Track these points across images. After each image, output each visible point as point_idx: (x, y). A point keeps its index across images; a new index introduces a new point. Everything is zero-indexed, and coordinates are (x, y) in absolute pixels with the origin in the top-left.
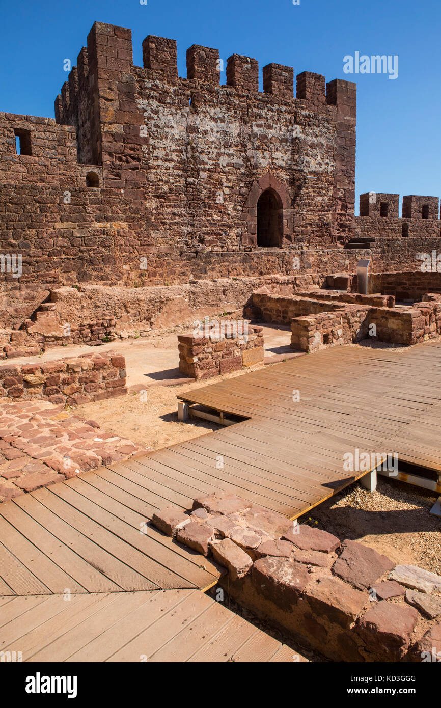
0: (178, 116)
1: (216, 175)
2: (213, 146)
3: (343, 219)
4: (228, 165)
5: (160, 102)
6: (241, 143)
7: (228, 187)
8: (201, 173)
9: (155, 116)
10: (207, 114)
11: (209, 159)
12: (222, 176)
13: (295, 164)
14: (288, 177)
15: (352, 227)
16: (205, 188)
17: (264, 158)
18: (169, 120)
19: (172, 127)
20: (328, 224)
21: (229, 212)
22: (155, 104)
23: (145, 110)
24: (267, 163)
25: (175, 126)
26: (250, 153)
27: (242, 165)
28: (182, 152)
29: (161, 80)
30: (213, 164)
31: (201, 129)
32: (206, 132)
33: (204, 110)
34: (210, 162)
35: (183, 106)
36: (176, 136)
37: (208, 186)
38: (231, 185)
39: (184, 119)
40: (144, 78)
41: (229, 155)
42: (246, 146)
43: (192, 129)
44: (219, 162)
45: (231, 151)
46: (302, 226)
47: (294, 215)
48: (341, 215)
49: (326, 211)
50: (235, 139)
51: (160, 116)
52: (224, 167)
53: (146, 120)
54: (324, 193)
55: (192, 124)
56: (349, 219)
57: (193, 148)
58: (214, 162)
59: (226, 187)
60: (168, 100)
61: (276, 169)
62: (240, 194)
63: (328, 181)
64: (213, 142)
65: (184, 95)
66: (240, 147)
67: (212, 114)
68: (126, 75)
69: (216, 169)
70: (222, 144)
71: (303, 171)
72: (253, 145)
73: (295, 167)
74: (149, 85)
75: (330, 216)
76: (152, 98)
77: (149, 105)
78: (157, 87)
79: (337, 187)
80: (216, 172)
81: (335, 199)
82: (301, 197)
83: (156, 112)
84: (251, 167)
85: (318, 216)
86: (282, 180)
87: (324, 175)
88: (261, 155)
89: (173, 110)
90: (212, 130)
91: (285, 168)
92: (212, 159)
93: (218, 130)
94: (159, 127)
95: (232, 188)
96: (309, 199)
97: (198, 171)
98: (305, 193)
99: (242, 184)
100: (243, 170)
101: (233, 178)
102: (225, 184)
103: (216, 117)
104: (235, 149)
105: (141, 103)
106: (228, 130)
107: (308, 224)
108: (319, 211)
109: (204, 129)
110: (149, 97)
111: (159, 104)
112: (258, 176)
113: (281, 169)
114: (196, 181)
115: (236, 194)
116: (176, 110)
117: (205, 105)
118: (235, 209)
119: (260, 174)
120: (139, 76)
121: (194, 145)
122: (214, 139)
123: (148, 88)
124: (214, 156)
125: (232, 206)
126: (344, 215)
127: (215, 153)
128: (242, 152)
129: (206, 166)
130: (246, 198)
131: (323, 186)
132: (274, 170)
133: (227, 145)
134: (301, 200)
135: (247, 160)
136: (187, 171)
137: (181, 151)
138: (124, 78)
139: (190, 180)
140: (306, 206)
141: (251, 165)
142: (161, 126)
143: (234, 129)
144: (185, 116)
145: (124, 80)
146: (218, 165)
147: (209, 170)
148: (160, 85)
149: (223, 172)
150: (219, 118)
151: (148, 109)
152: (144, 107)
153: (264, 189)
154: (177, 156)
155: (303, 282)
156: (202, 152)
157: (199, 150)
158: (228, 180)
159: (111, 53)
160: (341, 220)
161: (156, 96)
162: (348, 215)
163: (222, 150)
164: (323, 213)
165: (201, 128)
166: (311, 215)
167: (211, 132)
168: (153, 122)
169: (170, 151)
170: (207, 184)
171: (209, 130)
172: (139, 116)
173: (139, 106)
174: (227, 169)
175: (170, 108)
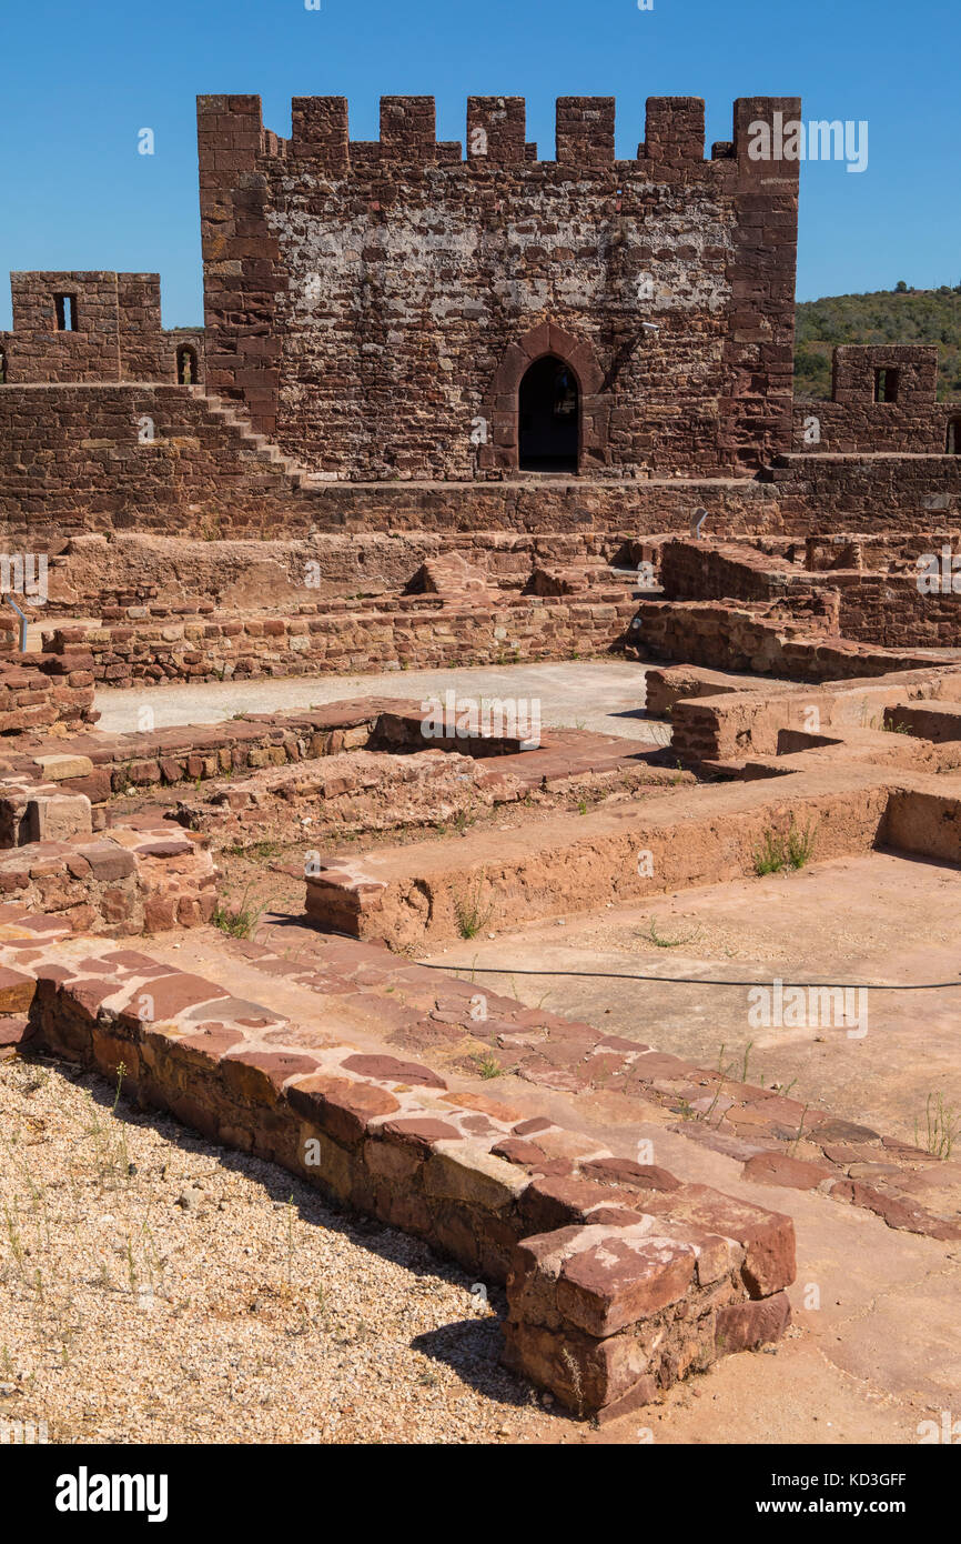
0: (346, 235)
1: (423, 336)
2: (417, 281)
3: (756, 409)
4: (449, 314)
5: (310, 213)
6: (480, 269)
7: (451, 357)
8: (392, 334)
9: (301, 239)
10: (406, 223)
11: (408, 305)
12: (438, 337)
13: (615, 300)
14: (598, 327)
15: (783, 428)
16: (399, 361)
17: (536, 293)
18: (328, 242)
19: (334, 255)
20: (710, 423)
21: (452, 405)
22: (300, 218)
23: (282, 231)
24: (543, 302)
25: (339, 252)
26: (501, 286)
27: (483, 313)
28: (352, 298)
29: (313, 173)
30: (416, 315)
31: (392, 252)
32: (402, 257)
33: (400, 216)
34: (411, 312)
35: (357, 214)
36: (341, 271)
37: (407, 357)
38: (456, 351)
39: (358, 237)
40: (280, 175)
41: (452, 295)
42: (493, 273)
43: (373, 254)
44: (430, 310)
45: (457, 286)
46: (635, 429)
47: (612, 406)
48: (748, 401)
49: (704, 394)
50: (466, 262)
51: (309, 238)
52: (440, 318)
53: (283, 248)
54: (697, 356)
55: (374, 245)
56: (772, 410)
57: (375, 289)
58: (419, 311)
59: (445, 356)
60: (327, 207)
61: (566, 313)
62: (478, 368)
63: (708, 328)
64: (417, 274)
65: (358, 193)
66: (479, 277)
67: (416, 221)
68: (247, 176)
69: (424, 323)
70: (437, 275)
71: (636, 312)
72: (508, 270)
73: (617, 306)
74: (291, 186)
75: (715, 405)
76: (296, 207)
77: (290, 220)
78: (305, 185)
79: (737, 339)
80: (423, 330)
81: (730, 366)
82: (631, 367)
83: (301, 232)
84: (502, 314)
85: (681, 405)
86: (581, 335)
87: (697, 316)
88: (529, 288)
89: (336, 223)
90: (416, 252)
91: (590, 310)
92: (417, 306)
93: (429, 249)
94: (308, 258)
95: (459, 357)
96: (654, 370)
97: (385, 329)
98: (642, 359)
99: (484, 350)
100: (484, 322)
101: (463, 337)
102: (443, 351)
103: (425, 225)
104: (467, 281)
105: (275, 219)
106: (451, 247)
107: (651, 424)
108: (682, 394)
109: (398, 251)
110: (291, 206)
111: (308, 216)
112: (519, 331)
113: (578, 313)
114: (381, 348)
115: (468, 370)
116: (342, 222)
117: (402, 206)
118: (465, 397)
119: (526, 327)
120: (272, 173)
121: (377, 283)
122: (420, 267)
123: (287, 192)
124: (419, 300)
125: (459, 393)
126: (758, 402)
127: (422, 294)
128: (484, 286)
129: (402, 320)
130: (492, 376)
131: (695, 340)
132: (562, 317)
133: (447, 276)
134: (631, 374)
135: (493, 300)
136: (362, 332)
137: (349, 296)
138: (244, 180)
139: (368, 347)
140: (645, 385)
141: (503, 310)
142: (312, 255)
143: (465, 244)
144: (359, 232)
145: (244, 184)
146: (429, 315)
147: (409, 327)
148: (312, 183)
149: (440, 329)
150: (430, 226)
151: (289, 229)
152: (281, 225)
153: (533, 355)
154: (342, 305)
155: (556, 549)
156: (393, 295)
157: (388, 291)
158: (450, 343)
159: (223, 142)
160: (749, 413)
161: (303, 204)
162: (768, 401)
163: (438, 287)
164: (695, 399)
165: (391, 250)
166: (659, 404)
167: (413, 256)
168: (296, 250)
169: (328, 297)
170: (404, 353)
171: (409, 251)
172: (270, 241)
173: (271, 226)
174: (447, 322)
175: (329, 221)
